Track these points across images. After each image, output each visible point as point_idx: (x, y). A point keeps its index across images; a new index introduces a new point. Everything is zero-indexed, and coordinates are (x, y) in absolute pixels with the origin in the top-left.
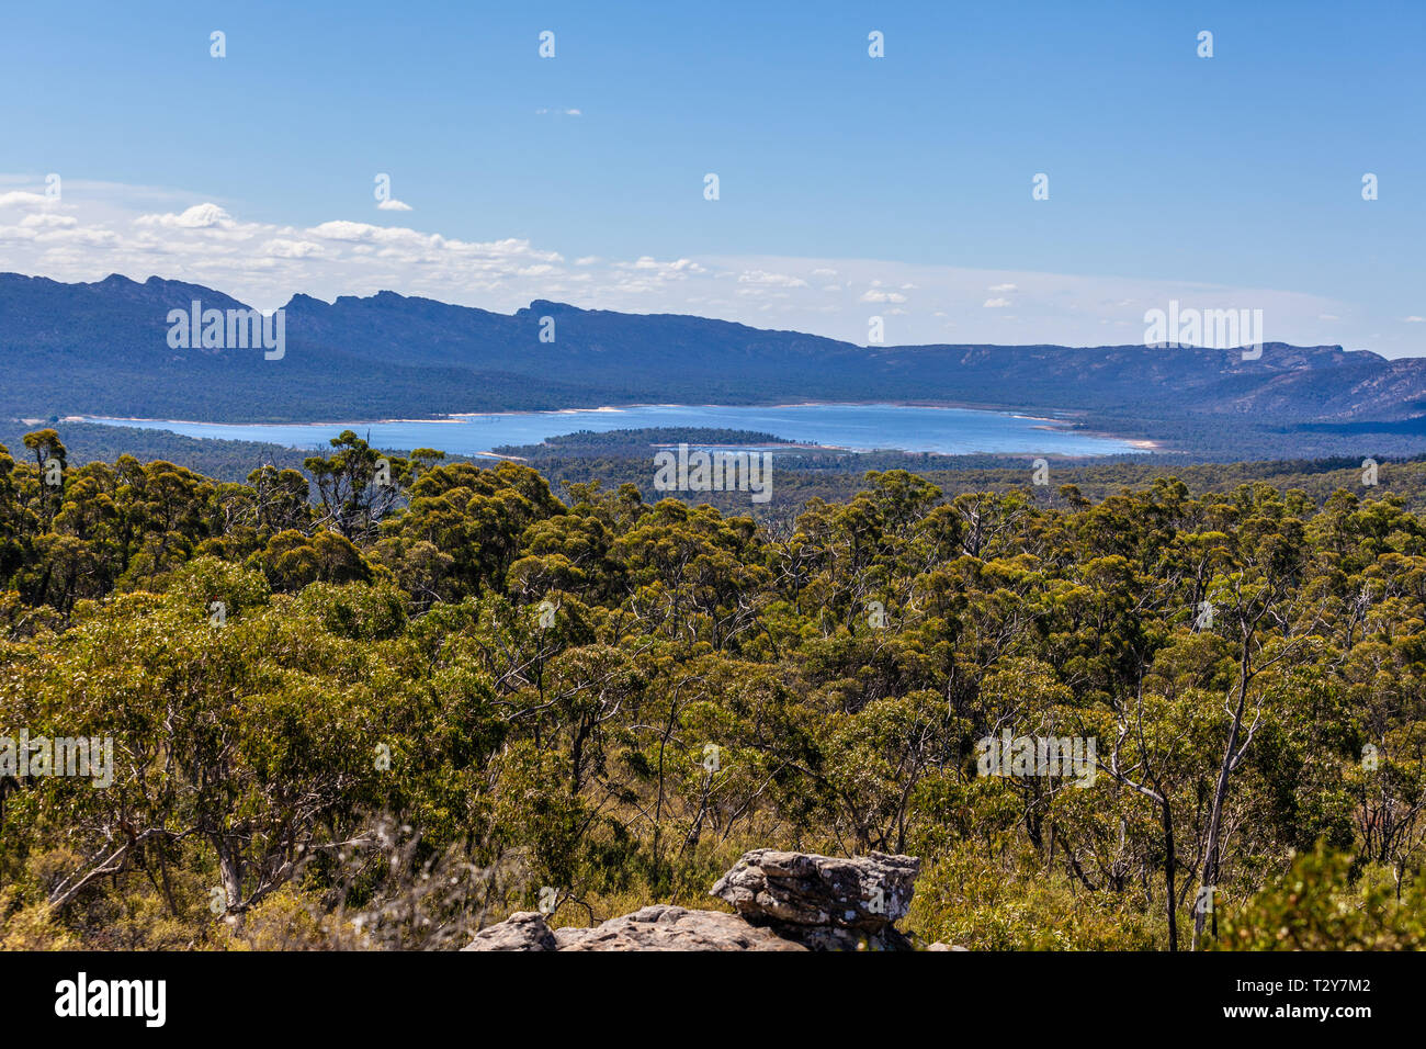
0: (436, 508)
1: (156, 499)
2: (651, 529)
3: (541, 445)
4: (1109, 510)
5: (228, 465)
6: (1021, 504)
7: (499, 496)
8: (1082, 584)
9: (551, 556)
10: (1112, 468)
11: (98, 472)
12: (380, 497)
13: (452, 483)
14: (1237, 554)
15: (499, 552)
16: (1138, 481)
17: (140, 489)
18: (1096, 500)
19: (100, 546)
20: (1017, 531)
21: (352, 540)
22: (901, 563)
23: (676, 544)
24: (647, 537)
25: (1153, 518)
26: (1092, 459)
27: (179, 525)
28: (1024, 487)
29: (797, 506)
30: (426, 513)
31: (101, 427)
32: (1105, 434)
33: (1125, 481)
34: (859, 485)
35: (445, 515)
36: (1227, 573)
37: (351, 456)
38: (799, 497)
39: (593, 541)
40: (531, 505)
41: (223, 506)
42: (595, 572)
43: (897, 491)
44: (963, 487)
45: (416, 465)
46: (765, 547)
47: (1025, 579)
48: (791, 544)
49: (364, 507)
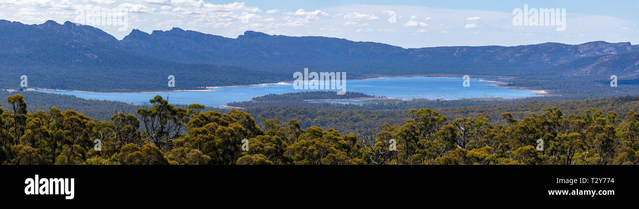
0: (201, 133)
1: (68, 129)
2: (305, 141)
3: (251, 101)
4: (526, 124)
5: (101, 113)
6: (484, 123)
7: (231, 127)
8: (514, 160)
9: (257, 155)
10: (526, 104)
11: (41, 115)
12: (173, 128)
13: (208, 120)
14: (585, 143)
15: (232, 153)
16: (539, 110)
17: (60, 124)
18: (519, 120)
19: (42, 151)
20: (482, 136)
21: (160, 149)
22: (428, 153)
23: (317, 149)
24: (303, 145)
25: (546, 127)
26: (517, 100)
27: (79, 142)
28: (485, 114)
29: (377, 128)
30: (196, 135)
31: (42, 93)
32: (523, 88)
33: (533, 110)
34: (407, 116)
35: (205, 136)
36: (581, 152)
37: (160, 108)
38: (377, 123)
39: (276, 147)
40: (246, 131)
41: (100, 132)
42: (278, 162)
43: (425, 119)
44: (456, 115)
45: (191, 112)
46: (362, 149)
47: (487, 159)
48: (375, 148)
49: (166, 133)
